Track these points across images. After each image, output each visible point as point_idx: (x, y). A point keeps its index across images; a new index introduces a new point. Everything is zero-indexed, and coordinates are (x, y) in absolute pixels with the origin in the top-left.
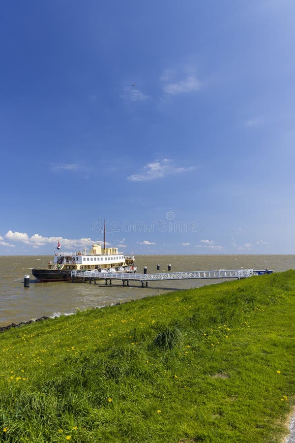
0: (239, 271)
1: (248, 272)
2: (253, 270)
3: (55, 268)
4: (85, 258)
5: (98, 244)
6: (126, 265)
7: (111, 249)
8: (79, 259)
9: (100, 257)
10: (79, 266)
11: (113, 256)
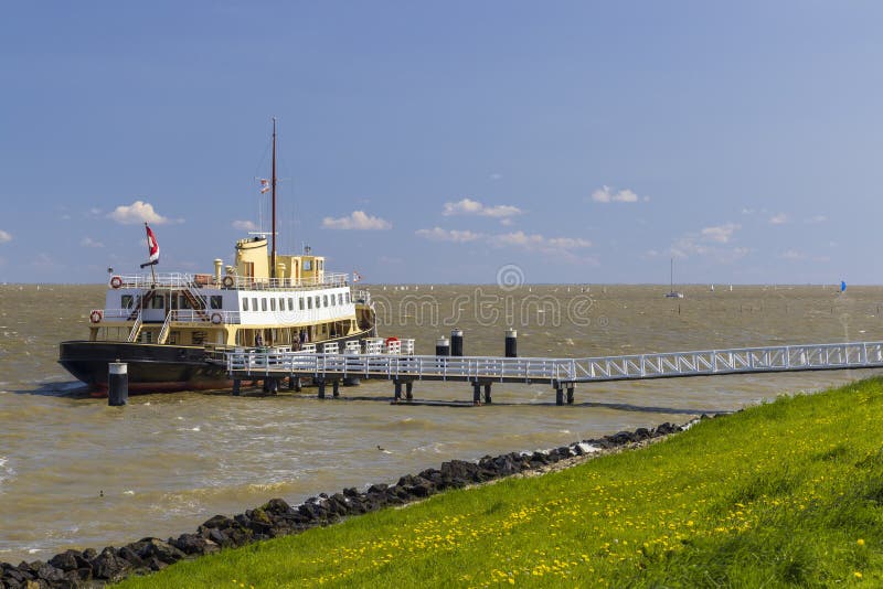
3: (133, 338)
4: (246, 300)
5: (257, 239)
6: (358, 331)
7: (299, 259)
8: (225, 302)
9: (285, 295)
10: (232, 330)
11: (321, 293)
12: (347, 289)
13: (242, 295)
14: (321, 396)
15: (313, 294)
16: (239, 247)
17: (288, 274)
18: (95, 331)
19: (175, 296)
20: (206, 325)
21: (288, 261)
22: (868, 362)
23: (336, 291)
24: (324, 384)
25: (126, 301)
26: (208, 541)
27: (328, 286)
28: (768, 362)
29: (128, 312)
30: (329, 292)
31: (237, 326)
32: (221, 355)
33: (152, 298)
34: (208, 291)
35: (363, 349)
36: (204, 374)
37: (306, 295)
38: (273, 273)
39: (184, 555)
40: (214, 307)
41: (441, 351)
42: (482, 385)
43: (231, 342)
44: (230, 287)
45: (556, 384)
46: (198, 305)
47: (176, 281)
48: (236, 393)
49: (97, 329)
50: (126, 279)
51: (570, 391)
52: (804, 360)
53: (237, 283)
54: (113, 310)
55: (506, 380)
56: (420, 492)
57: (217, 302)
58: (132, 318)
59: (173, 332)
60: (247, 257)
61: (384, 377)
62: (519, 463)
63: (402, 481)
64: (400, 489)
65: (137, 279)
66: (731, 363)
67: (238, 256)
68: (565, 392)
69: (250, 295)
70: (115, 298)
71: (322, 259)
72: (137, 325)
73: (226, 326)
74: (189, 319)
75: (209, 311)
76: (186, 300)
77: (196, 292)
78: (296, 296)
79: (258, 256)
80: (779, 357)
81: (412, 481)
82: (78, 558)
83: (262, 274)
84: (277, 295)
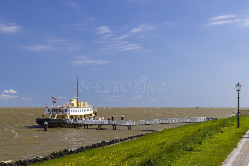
0: (198, 118)
1: (202, 119)
2: (205, 118)
3: (50, 117)
4: (71, 110)
5: (74, 99)
6: (94, 116)
7: (83, 102)
8: (67, 110)
9: (79, 109)
10: (68, 116)
11: (86, 109)
12: (92, 108)
13: (70, 109)
14: (85, 128)
15: (85, 109)
16: (71, 100)
17: (80, 105)
18: (43, 116)
19: (58, 109)
20: (64, 115)
21: (80, 103)
22: (185, 122)
23: (89, 108)
24: (86, 125)
25: (49, 110)
26: (50, 158)
27: (88, 107)
28: (167, 122)
29: (49, 112)
30: (88, 108)
31: (69, 115)
32: (66, 120)
33: (54, 110)
34: (64, 108)
35: (94, 119)
36: (63, 124)
37: (83, 109)
38: (78, 105)
39: (44, 161)
40: (65, 111)
41: (109, 119)
42: (114, 126)
43: (68, 118)
44: (68, 108)
45: (128, 126)
46: (62, 111)
47: (58, 107)
48: (69, 127)
49: (44, 116)
50: (49, 106)
51: (131, 127)
52: (174, 121)
53: (70, 107)
54: (47, 112)
55: (119, 125)
56: (96, 147)
57: (66, 111)
58: (50, 113)
59: (58, 116)
60: (72, 102)
61: (96, 124)
62: (117, 141)
63: (93, 145)
64: (92, 147)
65: (51, 106)
66: (160, 122)
67: (71, 102)
68: (130, 127)
69: (72, 109)
70: (47, 110)
71: (87, 102)
72: (51, 115)
73: (67, 115)
74: (61, 114)
75: (64, 112)
76: (60, 110)
77: (62, 109)
78: (81, 109)
79: (74, 102)
80: (169, 121)
81: (95, 145)
82: (21, 162)
83: (75, 105)
84: (78, 109)
